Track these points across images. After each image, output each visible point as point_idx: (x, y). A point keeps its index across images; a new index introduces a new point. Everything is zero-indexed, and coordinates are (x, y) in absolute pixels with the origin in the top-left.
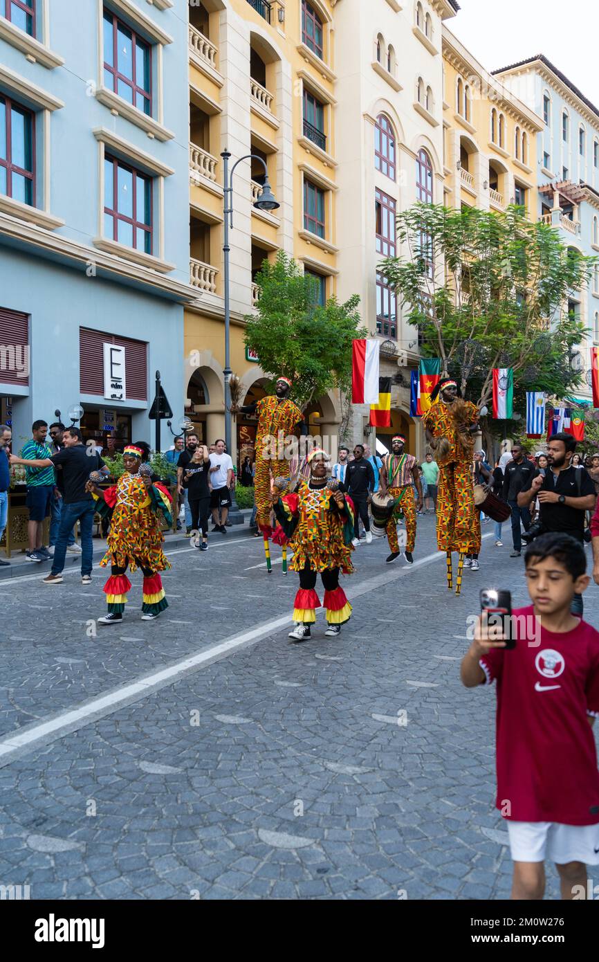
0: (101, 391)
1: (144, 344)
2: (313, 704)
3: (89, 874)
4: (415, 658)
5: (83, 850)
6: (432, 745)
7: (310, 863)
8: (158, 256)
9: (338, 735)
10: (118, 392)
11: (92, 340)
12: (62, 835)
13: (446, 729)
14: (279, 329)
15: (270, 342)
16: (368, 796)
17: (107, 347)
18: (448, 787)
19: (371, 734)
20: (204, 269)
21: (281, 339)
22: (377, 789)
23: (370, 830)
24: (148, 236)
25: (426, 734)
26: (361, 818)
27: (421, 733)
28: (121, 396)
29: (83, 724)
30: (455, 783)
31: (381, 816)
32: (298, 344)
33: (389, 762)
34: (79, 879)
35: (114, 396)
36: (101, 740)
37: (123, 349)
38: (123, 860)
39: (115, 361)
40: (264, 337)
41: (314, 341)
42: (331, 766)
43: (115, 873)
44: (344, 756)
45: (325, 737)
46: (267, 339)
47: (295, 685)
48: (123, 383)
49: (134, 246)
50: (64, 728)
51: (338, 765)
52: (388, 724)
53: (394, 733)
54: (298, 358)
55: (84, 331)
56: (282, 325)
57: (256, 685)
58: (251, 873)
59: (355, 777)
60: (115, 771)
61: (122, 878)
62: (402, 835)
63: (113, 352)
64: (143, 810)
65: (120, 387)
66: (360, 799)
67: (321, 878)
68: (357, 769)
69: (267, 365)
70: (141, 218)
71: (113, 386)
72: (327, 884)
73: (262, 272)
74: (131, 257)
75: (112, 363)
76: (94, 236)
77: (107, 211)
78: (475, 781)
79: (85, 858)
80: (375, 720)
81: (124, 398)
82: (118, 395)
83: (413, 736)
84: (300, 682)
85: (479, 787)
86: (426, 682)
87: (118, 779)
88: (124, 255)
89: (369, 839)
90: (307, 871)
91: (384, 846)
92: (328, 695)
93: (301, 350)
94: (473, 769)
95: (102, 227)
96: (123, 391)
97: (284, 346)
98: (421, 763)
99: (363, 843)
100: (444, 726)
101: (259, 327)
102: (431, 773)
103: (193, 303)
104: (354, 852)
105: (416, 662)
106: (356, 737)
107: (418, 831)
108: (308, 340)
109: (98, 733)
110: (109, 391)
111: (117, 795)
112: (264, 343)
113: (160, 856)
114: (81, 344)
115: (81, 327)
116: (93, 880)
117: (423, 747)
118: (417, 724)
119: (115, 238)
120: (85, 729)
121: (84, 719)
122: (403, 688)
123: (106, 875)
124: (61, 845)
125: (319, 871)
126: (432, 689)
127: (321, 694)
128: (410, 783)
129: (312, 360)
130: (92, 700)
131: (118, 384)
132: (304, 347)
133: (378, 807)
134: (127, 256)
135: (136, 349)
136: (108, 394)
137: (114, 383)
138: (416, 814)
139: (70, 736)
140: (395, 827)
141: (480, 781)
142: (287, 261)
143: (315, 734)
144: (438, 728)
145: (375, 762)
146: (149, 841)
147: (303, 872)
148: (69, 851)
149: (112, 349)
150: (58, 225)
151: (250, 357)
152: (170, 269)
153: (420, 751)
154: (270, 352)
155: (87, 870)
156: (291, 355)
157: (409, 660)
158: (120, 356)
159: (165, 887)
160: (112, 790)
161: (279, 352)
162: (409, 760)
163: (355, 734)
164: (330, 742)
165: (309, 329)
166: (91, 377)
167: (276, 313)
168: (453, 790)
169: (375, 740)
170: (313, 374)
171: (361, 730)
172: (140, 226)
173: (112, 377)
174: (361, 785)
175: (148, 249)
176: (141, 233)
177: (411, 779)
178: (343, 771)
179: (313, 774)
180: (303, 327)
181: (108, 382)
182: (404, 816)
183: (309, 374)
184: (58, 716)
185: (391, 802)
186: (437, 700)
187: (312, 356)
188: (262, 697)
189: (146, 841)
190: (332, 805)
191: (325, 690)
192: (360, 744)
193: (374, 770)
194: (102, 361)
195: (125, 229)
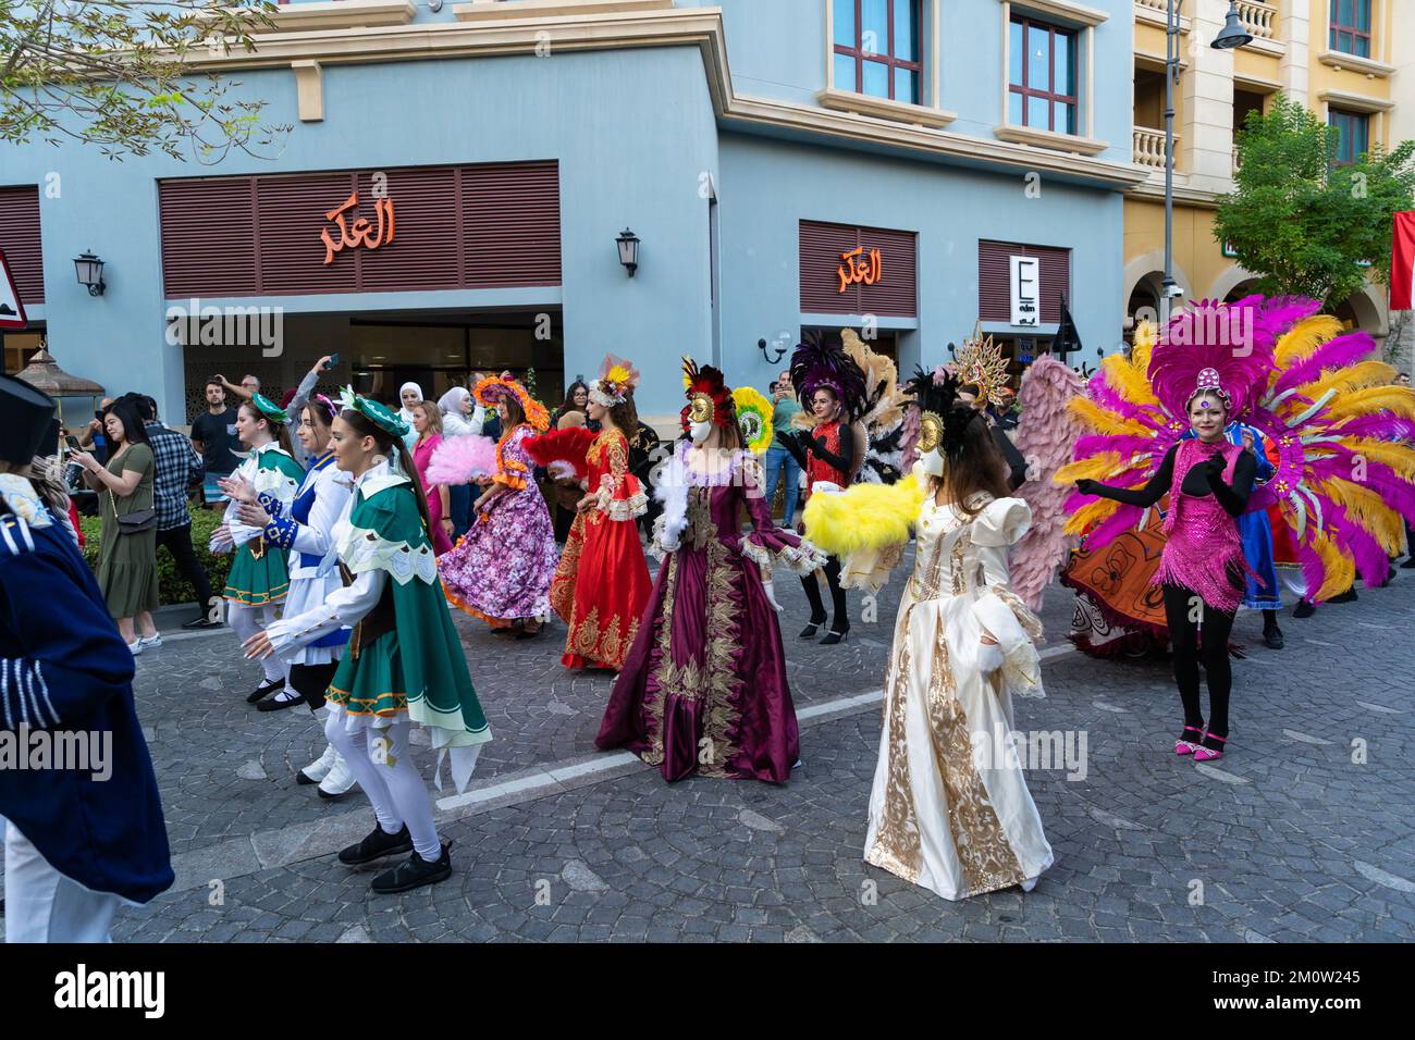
0: (1007, 316)
1: (1066, 251)
2: (1124, 737)
3: (774, 857)
4: (1324, 702)
5: (782, 834)
6: (1258, 817)
7: (997, 908)
8: (1084, 136)
9: (1132, 779)
10: (1029, 316)
11: (995, 255)
12: (770, 815)
13: (1295, 802)
14: (1267, 211)
15: (1254, 229)
16: (1121, 857)
17: (1015, 260)
18: (1239, 871)
19: (1178, 788)
20: (1156, 139)
21: (1271, 224)
22: (1137, 853)
23: (1094, 894)
24: (1072, 110)
25: (1259, 802)
26: (1093, 878)
27: (1250, 800)
28: (1033, 320)
29: (850, 713)
30: (1254, 869)
31: (1120, 883)
32: (1298, 228)
33: (1177, 825)
34: (764, 858)
35: (1024, 321)
36: (858, 733)
37: (1036, 261)
38: (811, 853)
39: (1026, 276)
40: (1244, 224)
41: (1326, 222)
42: (1097, 813)
43: (798, 862)
44: (1121, 806)
45: (1113, 779)
46: (1248, 227)
47: (1117, 710)
48: (1036, 304)
49: (1051, 128)
50: (828, 714)
51: (1106, 814)
52: (1212, 780)
53: (1212, 793)
54: (1299, 250)
55: (984, 244)
56: (1273, 203)
57: (1067, 703)
58: (928, 899)
59: (1118, 833)
60: (853, 767)
61: (802, 869)
62: (1130, 910)
63: (1023, 266)
64: (858, 811)
65: (1032, 309)
66: (1106, 857)
67: (999, 926)
68: (1128, 824)
69: (1249, 261)
70: (1061, 88)
71: (1022, 309)
72: (1001, 933)
73: (1247, 129)
74: (1046, 143)
75: (1021, 280)
76: (995, 124)
77: (1013, 89)
78: (1288, 874)
79: (780, 841)
80: (1196, 771)
81: (1037, 323)
82: (1029, 320)
83: (1237, 801)
84: (1126, 708)
85: (1286, 883)
86: (1314, 736)
87: (852, 775)
88: (1034, 141)
89: (1086, 903)
90: (988, 914)
91: (1098, 915)
92: (1152, 729)
93: (1306, 237)
94: (1296, 860)
95: (1006, 110)
96: (1036, 314)
97: (1276, 234)
98: (1223, 836)
99: (1075, 904)
100: (1294, 799)
101: (1236, 210)
102: (1226, 851)
103: (1138, 188)
104: (1057, 911)
105: (1320, 706)
106: (1155, 788)
107: (1157, 911)
108: (1316, 222)
109: (858, 726)
110: (1017, 315)
111: (841, 791)
112: (1243, 232)
113: (849, 858)
114: (981, 261)
115: (980, 240)
116: (776, 863)
117: (1240, 819)
118: (1255, 787)
119: (1025, 122)
120: (848, 719)
121: (855, 708)
122: (1270, 738)
123: (790, 862)
124: (766, 825)
125: (1001, 918)
126: (1317, 747)
127: (1144, 726)
128: (1188, 856)
129: (1322, 250)
130: (872, 691)
131: (1030, 305)
132: (1309, 232)
133: (1123, 872)
134: (1040, 142)
135: (1055, 259)
136: (1015, 320)
137: (1024, 305)
138: (1168, 892)
139: (829, 724)
140: (1129, 899)
141: (1294, 877)
142: (1288, 107)
143: (1102, 773)
144: (1286, 800)
145: (1158, 823)
146: (846, 841)
147: (984, 914)
148: (770, 832)
149: (1021, 263)
150: (948, 120)
151: (1227, 252)
152: (1100, 149)
153: (1234, 822)
154: (1255, 245)
155: (775, 853)
156: (1286, 244)
157: (1311, 702)
158: (1032, 270)
159: (836, 887)
160: (839, 786)
161: (1267, 243)
162: (1209, 828)
163: (1156, 782)
164: (1116, 785)
165: (1318, 204)
166: (994, 299)
167: (1264, 188)
168: (1243, 878)
169: (1179, 795)
170: (1327, 268)
171: (1168, 779)
172: (1060, 99)
173: (1021, 297)
174: (1119, 842)
175: (1072, 128)
176: (1061, 110)
177: (1193, 852)
178: (1107, 823)
179: (1066, 817)
180: (1307, 203)
181: (1015, 304)
182: (1149, 890)
183: (1320, 271)
184: (830, 701)
185: (1145, 870)
186: (1313, 763)
187: (1324, 243)
188: (1063, 717)
189: (843, 841)
190: (1067, 855)
191: (1153, 723)
192: (1153, 796)
193: (1149, 830)
194: (1009, 279)
195: (1038, 107)
